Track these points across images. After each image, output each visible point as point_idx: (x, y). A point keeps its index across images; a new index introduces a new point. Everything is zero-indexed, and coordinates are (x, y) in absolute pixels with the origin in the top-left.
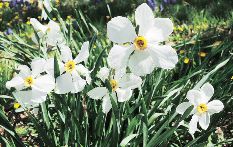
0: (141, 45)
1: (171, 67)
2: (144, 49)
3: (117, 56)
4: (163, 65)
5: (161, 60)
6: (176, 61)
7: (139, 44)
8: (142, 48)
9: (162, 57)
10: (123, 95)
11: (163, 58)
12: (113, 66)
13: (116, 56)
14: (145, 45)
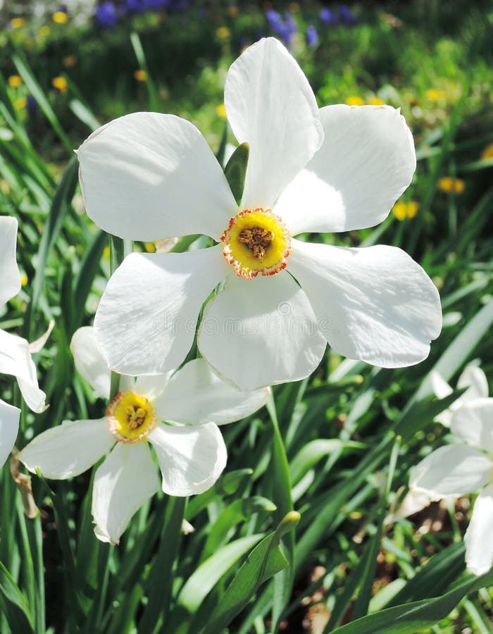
0: (257, 250)
1: (408, 357)
2: (272, 273)
3: (141, 312)
4: (368, 350)
5: (360, 322)
6: (433, 328)
7: (247, 245)
8: (266, 264)
9: (365, 309)
10: (185, 459)
11: (369, 314)
12: (126, 364)
13: (134, 313)
14: (279, 254)
